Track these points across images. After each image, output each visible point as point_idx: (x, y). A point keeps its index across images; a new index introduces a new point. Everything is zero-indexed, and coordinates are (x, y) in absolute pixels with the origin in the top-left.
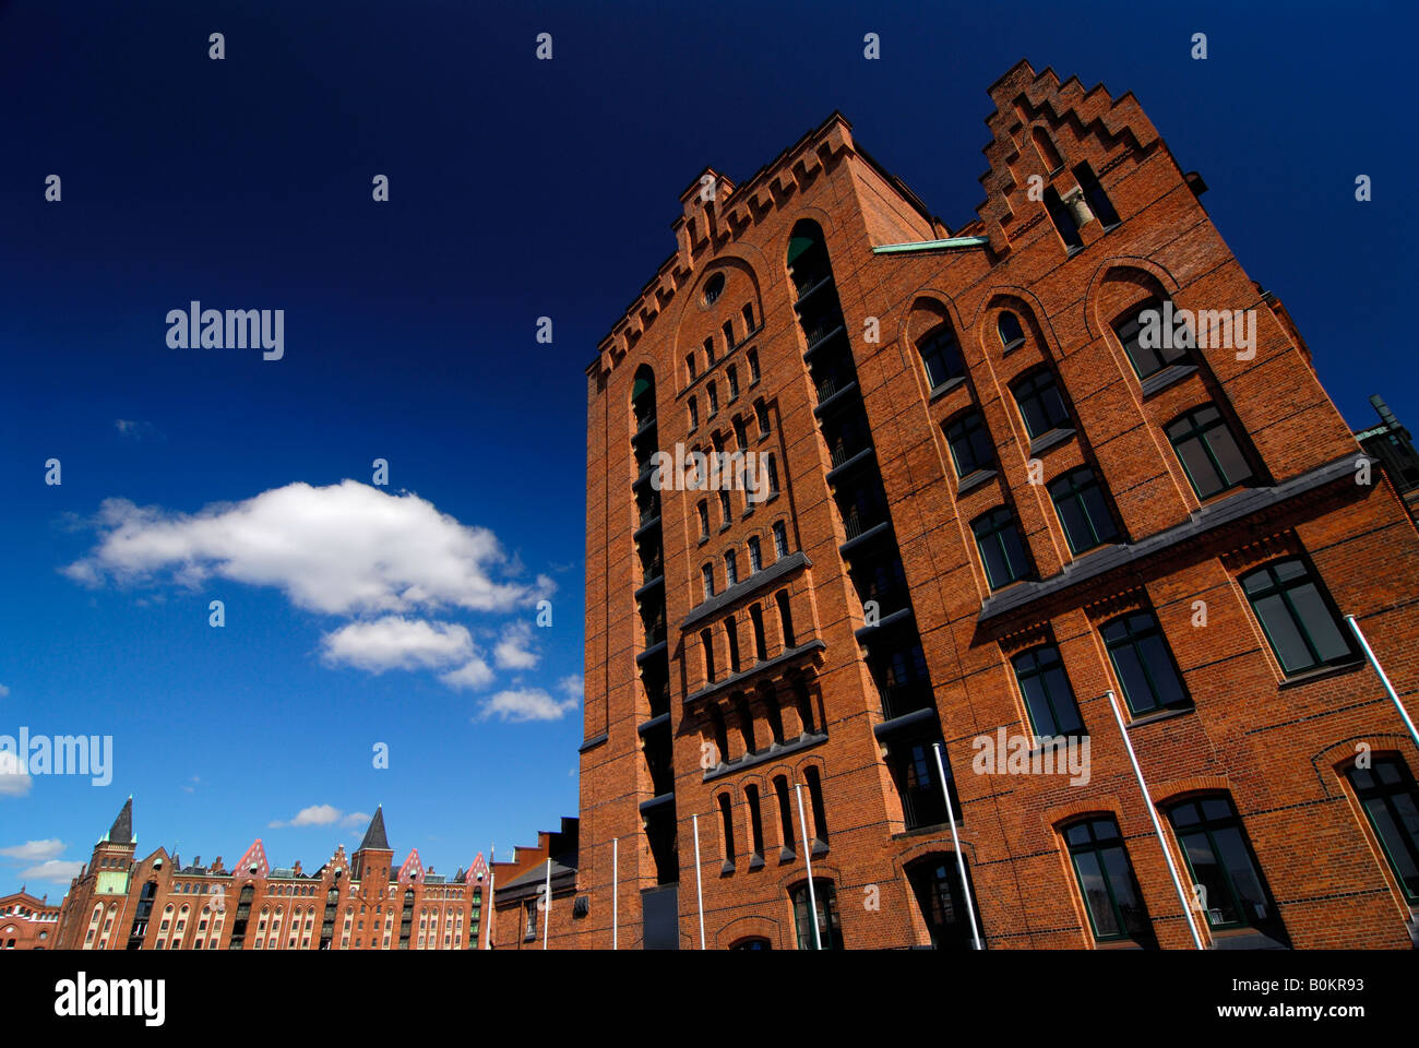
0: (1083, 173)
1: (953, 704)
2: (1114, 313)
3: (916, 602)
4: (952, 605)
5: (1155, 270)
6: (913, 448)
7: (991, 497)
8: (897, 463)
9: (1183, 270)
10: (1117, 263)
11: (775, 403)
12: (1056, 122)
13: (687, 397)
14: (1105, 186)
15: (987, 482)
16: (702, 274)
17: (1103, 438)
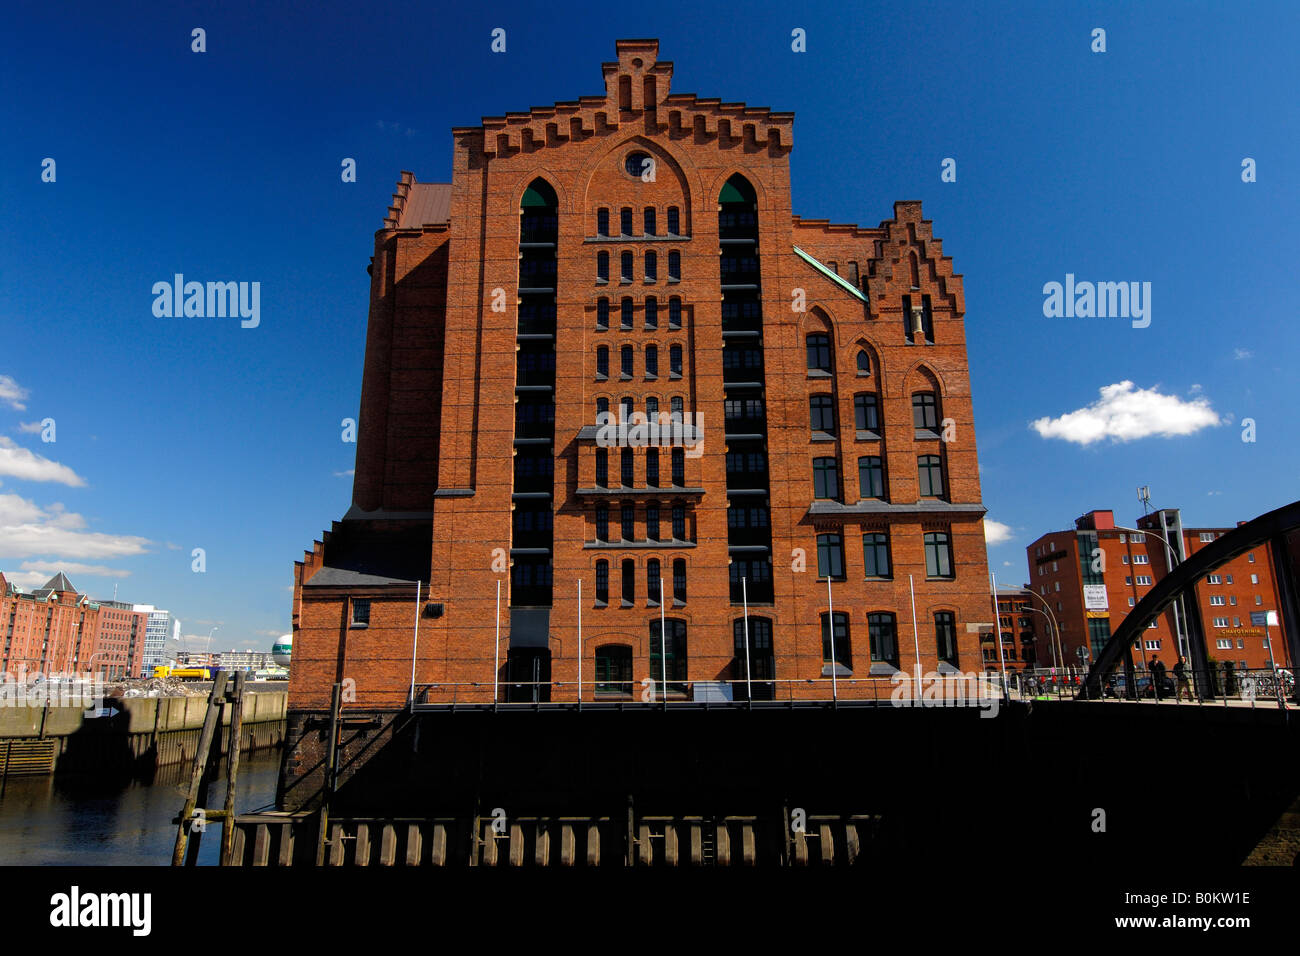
0: (926, 299)
1: (781, 548)
2: (916, 389)
3: (772, 489)
4: (794, 499)
5: (940, 380)
6: (791, 400)
7: (829, 450)
8: (779, 404)
9: (952, 388)
10: (926, 364)
11: (690, 308)
12: (924, 259)
13: (598, 248)
14: (934, 318)
15: (830, 442)
16: (627, 141)
17: (893, 449)
